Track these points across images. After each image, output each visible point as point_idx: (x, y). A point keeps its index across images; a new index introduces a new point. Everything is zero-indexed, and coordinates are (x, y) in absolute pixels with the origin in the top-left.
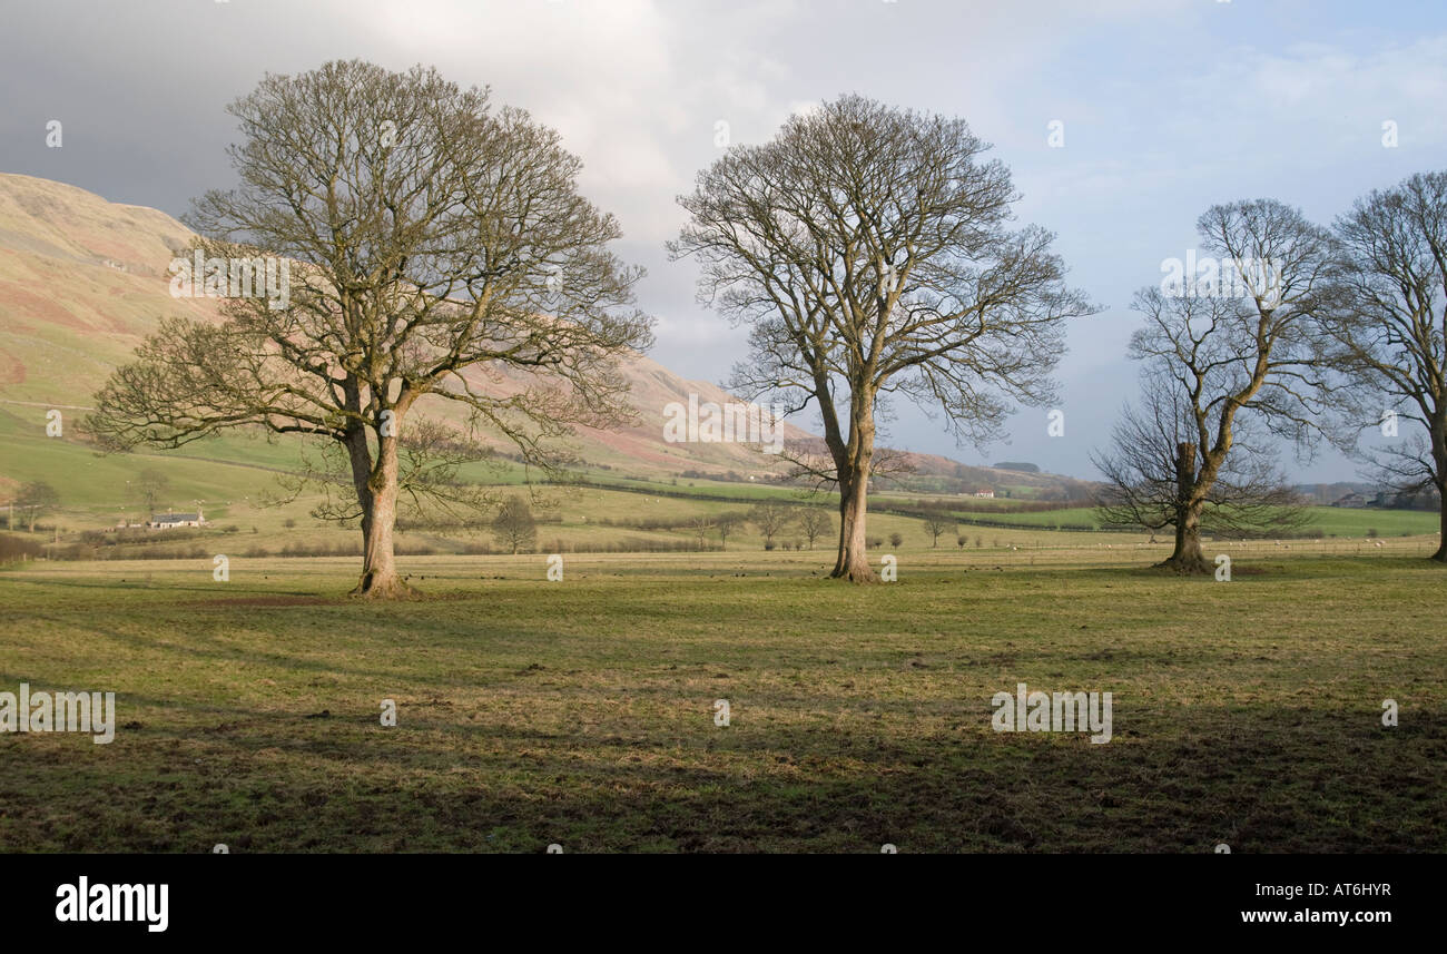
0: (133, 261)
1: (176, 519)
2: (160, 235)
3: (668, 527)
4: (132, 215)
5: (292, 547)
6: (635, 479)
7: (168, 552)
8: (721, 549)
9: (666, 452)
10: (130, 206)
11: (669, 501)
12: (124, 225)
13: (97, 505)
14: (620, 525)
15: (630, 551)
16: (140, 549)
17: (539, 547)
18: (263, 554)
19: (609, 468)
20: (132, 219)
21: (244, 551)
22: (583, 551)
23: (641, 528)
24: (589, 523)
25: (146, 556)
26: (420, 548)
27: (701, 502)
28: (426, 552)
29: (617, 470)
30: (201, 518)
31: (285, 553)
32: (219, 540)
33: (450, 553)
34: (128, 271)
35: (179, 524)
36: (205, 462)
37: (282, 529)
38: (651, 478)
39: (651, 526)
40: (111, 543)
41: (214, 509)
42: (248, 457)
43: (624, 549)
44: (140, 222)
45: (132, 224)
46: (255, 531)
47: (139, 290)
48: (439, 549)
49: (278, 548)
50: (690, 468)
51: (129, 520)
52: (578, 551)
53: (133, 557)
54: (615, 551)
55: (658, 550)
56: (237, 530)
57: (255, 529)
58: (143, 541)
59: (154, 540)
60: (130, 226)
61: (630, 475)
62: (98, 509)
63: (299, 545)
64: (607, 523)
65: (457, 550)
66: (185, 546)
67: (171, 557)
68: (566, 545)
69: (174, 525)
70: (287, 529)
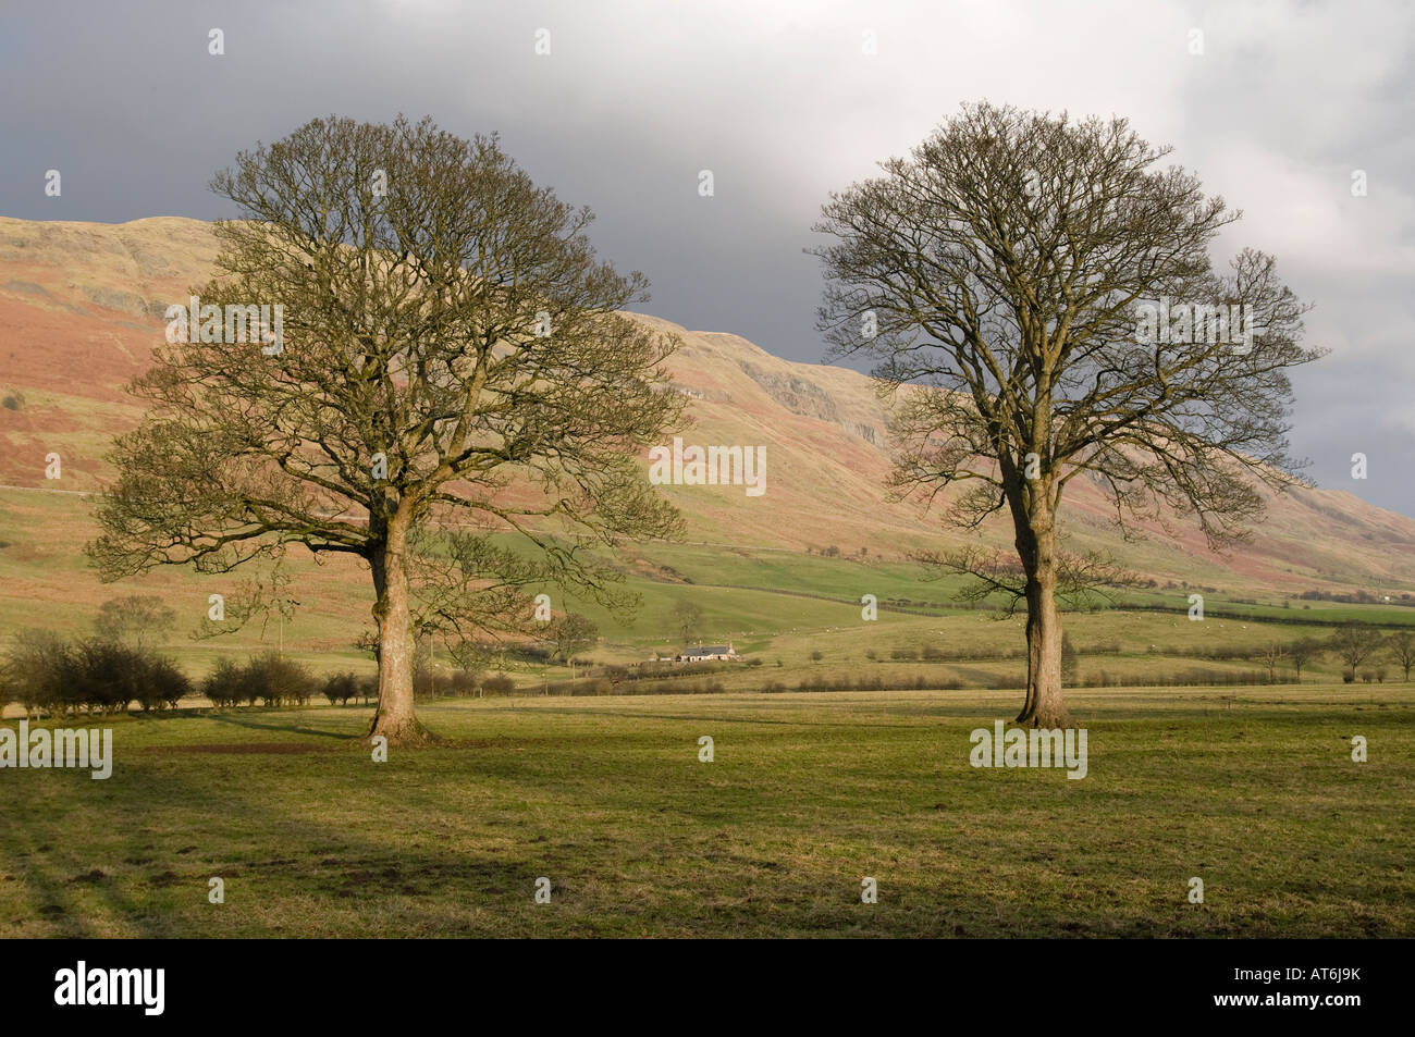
0: (709, 388)
1: (705, 653)
2: (737, 360)
3: (1245, 656)
4: (710, 342)
5: (811, 682)
6: (1242, 602)
7: (683, 687)
8: (1295, 681)
9: (1289, 571)
10: (708, 333)
11: (1256, 626)
12: (701, 352)
13: (640, 638)
14: (1188, 654)
15: (1186, 685)
16: (656, 683)
17: (1080, 680)
18: (780, 689)
19: (1214, 590)
20: (710, 346)
21: (761, 686)
22: (1132, 684)
23: (1213, 658)
24: (1151, 652)
25: (662, 691)
26: (947, 682)
27: (1294, 628)
28: (954, 686)
29: (1223, 592)
30: (731, 651)
31: (803, 688)
32: (741, 675)
33: (980, 687)
34: (705, 399)
35: (708, 657)
36: (760, 592)
37: (808, 662)
38: (1259, 601)
39: (1224, 655)
40: (632, 677)
41: (756, 641)
42: (809, 586)
43: (1178, 681)
44: (717, 349)
45: (709, 351)
46: (780, 665)
47: (713, 417)
48: (967, 682)
49: (797, 683)
50: (1311, 588)
51: (663, 653)
52: (1125, 684)
53: (647, 693)
54: (1169, 684)
55: (1220, 683)
56: (760, 664)
57: (779, 663)
58: (664, 675)
59: (675, 674)
60: (706, 353)
61: (1235, 596)
62: (640, 642)
63: (819, 680)
64: (1172, 653)
65: (991, 684)
66: (701, 680)
67: (685, 692)
68: (1112, 678)
69: (703, 658)
70: (813, 662)
